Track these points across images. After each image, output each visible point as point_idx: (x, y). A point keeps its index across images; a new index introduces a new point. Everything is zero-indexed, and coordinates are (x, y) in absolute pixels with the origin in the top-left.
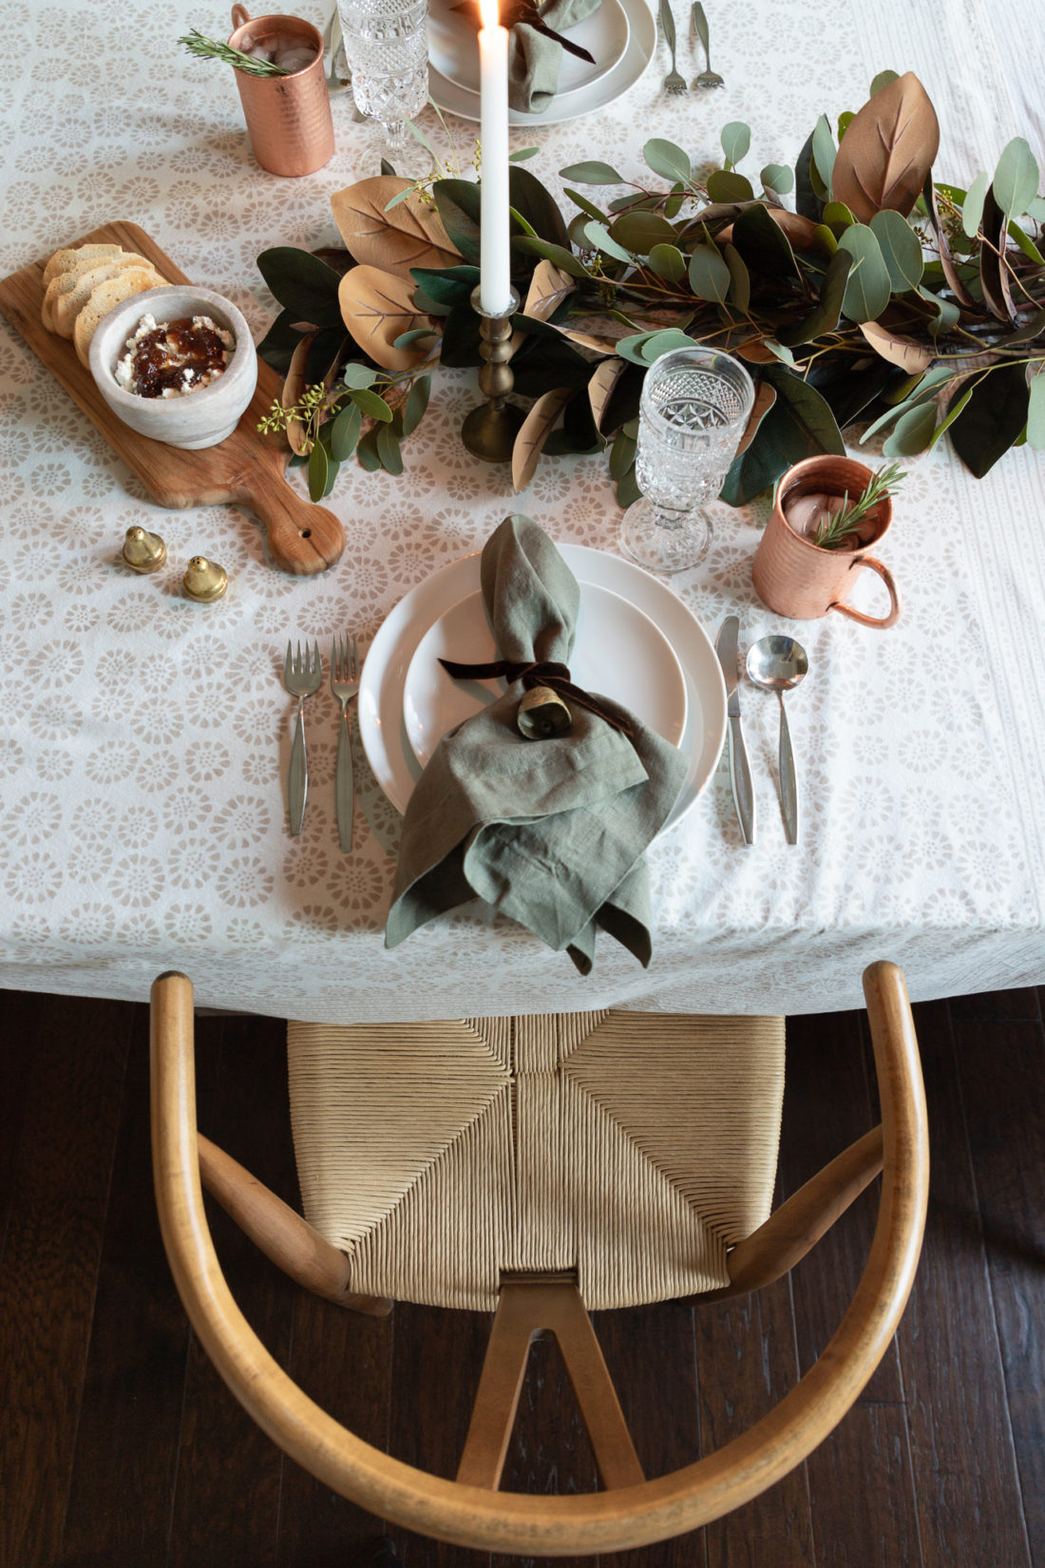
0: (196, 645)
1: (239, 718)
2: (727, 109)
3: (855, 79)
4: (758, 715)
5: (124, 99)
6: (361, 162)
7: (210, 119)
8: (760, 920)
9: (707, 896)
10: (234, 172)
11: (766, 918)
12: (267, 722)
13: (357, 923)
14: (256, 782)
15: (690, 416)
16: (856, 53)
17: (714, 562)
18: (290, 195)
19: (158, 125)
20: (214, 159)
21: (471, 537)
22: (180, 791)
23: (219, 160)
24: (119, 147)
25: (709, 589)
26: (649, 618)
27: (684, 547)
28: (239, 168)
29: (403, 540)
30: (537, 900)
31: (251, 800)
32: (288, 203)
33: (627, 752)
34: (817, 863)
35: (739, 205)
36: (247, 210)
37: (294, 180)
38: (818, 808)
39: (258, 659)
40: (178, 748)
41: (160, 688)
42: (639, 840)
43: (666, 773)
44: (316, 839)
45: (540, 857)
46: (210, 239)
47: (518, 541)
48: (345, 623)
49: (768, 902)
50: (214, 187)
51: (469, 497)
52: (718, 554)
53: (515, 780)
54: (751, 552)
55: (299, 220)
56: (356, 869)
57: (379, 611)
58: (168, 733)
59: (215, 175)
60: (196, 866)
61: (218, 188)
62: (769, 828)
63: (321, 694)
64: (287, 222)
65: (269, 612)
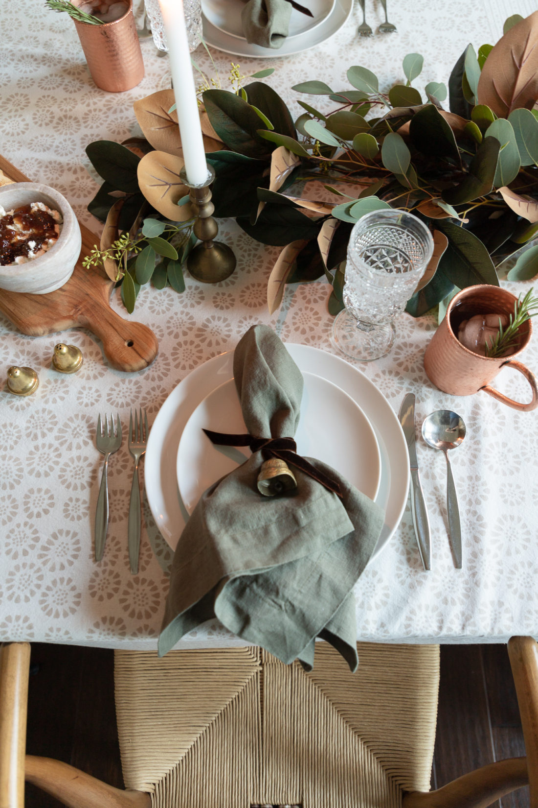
0: (36, 416)
1: (63, 470)
2: (399, 46)
3: (481, 26)
4: (431, 468)
5: (11, 44)
6: (161, 82)
7: (65, 56)
8: (436, 629)
9: (397, 610)
10: (79, 90)
11: (441, 628)
12: (82, 473)
13: (140, 630)
14: (73, 519)
15: (382, 256)
16: (482, 10)
17: (397, 353)
18: (114, 104)
19: (32, 60)
20: (66, 81)
21: (229, 336)
22: (18, 526)
23: (70, 82)
24: (6, 74)
25: (394, 373)
26: (354, 401)
27: (376, 343)
28: (82, 87)
29: (182, 339)
30: (271, 630)
31: (68, 533)
32: (113, 109)
33: (338, 509)
34: (477, 584)
35: (414, 108)
36: (86, 114)
37: (117, 94)
38: (476, 540)
39: (78, 426)
40: (19, 493)
41: (8, 447)
42: (348, 580)
43: (367, 525)
44: (113, 563)
45: (273, 597)
46: (61, 134)
47: (259, 348)
48: (140, 399)
49: (442, 615)
50: (66, 99)
51: (227, 308)
52: (399, 347)
53: (255, 533)
54: (422, 346)
55: (119, 120)
56: (141, 587)
57: (164, 390)
58: (12, 482)
59: (67, 91)
60: (26, 585)
61: (68, 100)
62: (441, 556)
63: (122, 451)
64: (112, 121)
65: (87, 390)
